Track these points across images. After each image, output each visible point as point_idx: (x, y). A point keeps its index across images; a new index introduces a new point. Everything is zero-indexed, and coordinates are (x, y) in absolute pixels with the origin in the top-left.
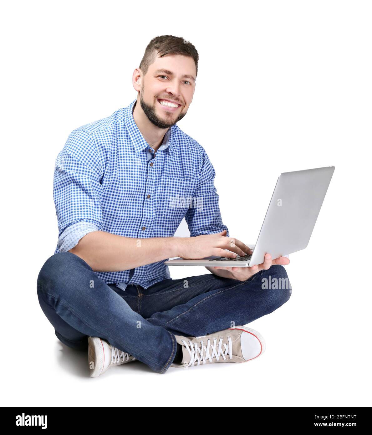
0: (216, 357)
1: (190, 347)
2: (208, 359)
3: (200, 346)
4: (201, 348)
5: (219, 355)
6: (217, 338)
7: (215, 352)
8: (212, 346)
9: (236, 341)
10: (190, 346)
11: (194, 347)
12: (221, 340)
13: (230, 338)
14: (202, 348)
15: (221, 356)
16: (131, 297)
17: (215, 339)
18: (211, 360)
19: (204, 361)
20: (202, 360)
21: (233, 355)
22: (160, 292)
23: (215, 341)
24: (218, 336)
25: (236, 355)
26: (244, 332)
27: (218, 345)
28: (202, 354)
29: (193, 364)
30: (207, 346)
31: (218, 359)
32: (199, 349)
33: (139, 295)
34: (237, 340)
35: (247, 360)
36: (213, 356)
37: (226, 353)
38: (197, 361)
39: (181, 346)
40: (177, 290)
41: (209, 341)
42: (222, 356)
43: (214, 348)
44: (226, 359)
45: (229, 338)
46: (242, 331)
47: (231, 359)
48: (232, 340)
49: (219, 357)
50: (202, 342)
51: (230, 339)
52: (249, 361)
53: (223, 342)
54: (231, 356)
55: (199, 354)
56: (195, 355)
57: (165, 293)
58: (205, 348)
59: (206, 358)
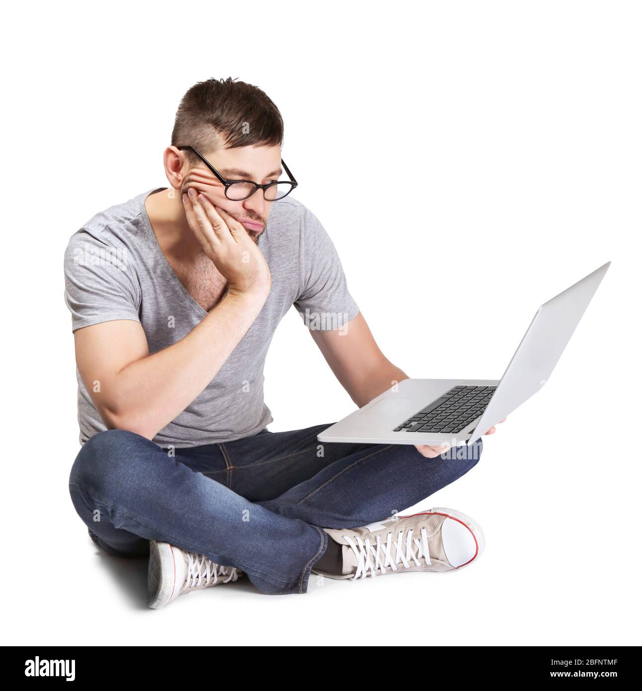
0: (402, 562)
1: (358, 547)
2: (390, 566)
3: (375, 544)
4: (375, 547)
5: (409, 558)
6: (403, 529)
7: (400, 554)
8: (395, 543)
9: (434, 535)
10: (357, 544)
11: (365, 547)
12: (411, 533)
13: (425, 530)
14: (378, 548)
15: (412, 560)
16: (215, 472)
17: (401, 532)
18: (394, 567)
19: (383, 570)
20: (379, 568)
21: (432, 557)
22: (261, 460)
23: (401, 535)
24: (406, 527)
25: (437, 559)
26: (448, 518)
27: (406, 541)
28: (378, 559)
29: (365, 575)
30: (386, 544)
31: (407, 565)
32: (373, 549)
33: (228, 468)
34: (436, 532)
35: (457, 566)
36: (398, 561)
37: (420, 556)
38: (369, 570)
39: (341, 546)
40: (289, 456)
41: (390, 536)
42: (414, 560)
43: (399, 546)
44: (420, 565)
45: (422, 529)
46: (444, 517)
47: (430, 565)
48: (428, 533)
49: (408, 562)
50: (378, 538)
51: (424, 532)
52: (460, 568)
53: (414, 536)
54: (428, 560)
55: (373, 558)
56: (365, 560)
57: (269, 462)
58: (383, 546)
59: (387, 565)
